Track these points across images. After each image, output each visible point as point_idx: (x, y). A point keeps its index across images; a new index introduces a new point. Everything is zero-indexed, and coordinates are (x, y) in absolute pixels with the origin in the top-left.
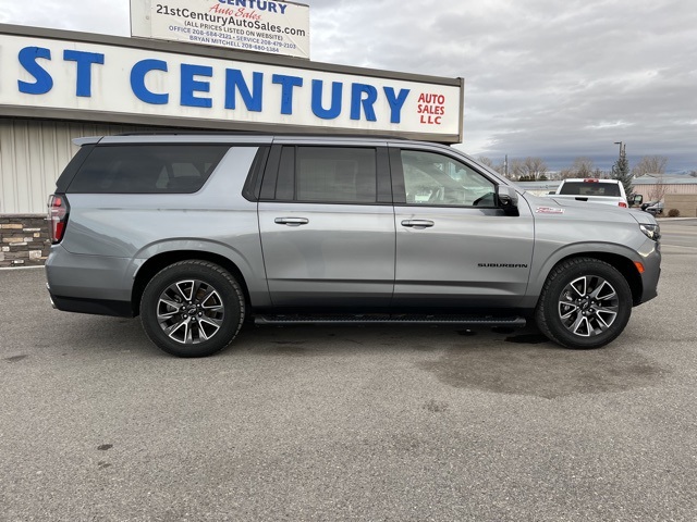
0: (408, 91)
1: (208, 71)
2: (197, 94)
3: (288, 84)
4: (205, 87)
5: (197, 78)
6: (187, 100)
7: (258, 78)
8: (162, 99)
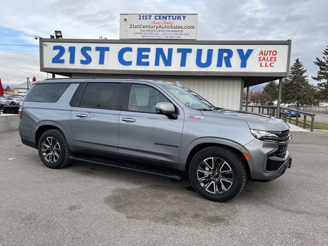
0: (252, 50)
1: (148, 50)
2: (143, 60)
3: (184, 52)
4: (147, 57)
5: (144, 53)
6: (139, 63)
7: (170, 51)
8: (129, 63)
